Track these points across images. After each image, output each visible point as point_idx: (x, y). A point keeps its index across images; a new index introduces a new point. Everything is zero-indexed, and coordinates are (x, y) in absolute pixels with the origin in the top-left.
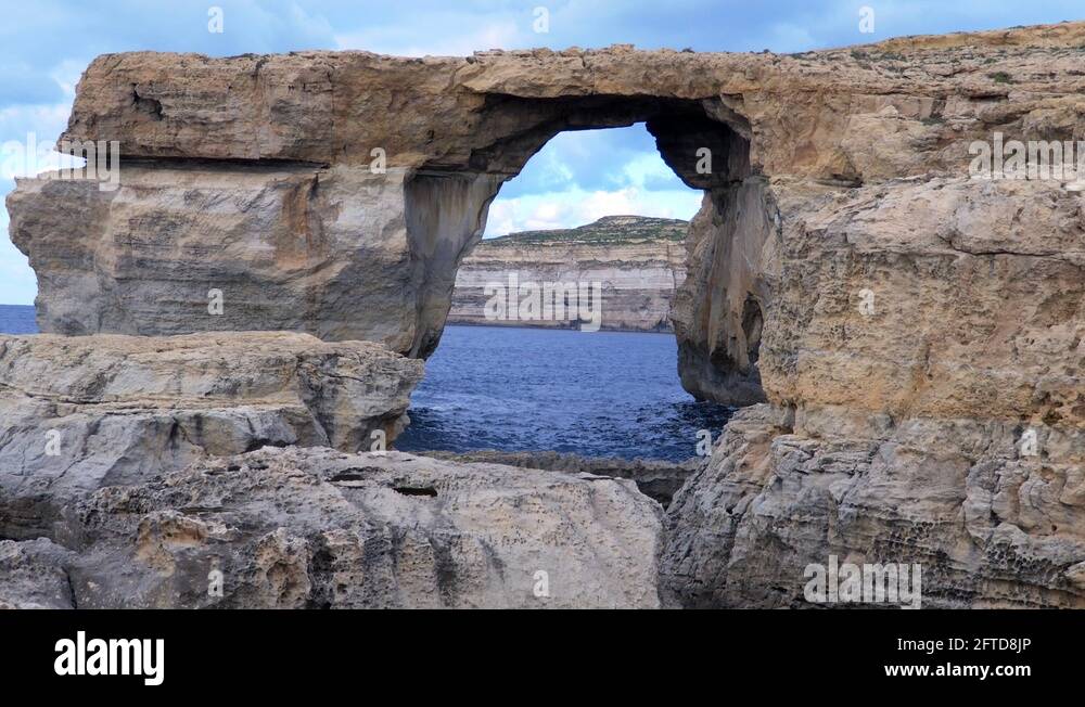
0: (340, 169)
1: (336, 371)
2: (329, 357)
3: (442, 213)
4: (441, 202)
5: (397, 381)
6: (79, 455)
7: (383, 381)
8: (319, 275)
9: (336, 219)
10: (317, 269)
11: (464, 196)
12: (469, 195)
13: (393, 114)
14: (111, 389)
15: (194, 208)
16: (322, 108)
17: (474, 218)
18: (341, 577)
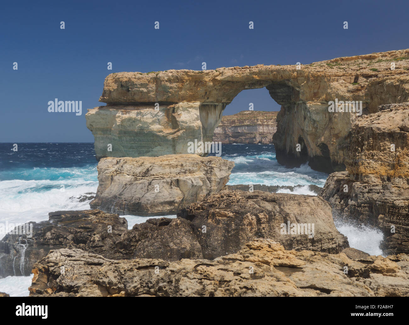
0: (181, 104)
1: (211, 165)
2: (209, 161)
3: (209, 115)
4: (209, 112)
5: (227, 168)
6: (146, 191)
7: (224, 168)
8: (176, 134)
9: (180, 118)
10: (175, 133)
11: (215, 110)
12: (217, 109)
13: (195, 87)
14: (152, 172)
15: (139, 116)
16: (175, 86)
17: (218, 116)
18: (263, 225)
